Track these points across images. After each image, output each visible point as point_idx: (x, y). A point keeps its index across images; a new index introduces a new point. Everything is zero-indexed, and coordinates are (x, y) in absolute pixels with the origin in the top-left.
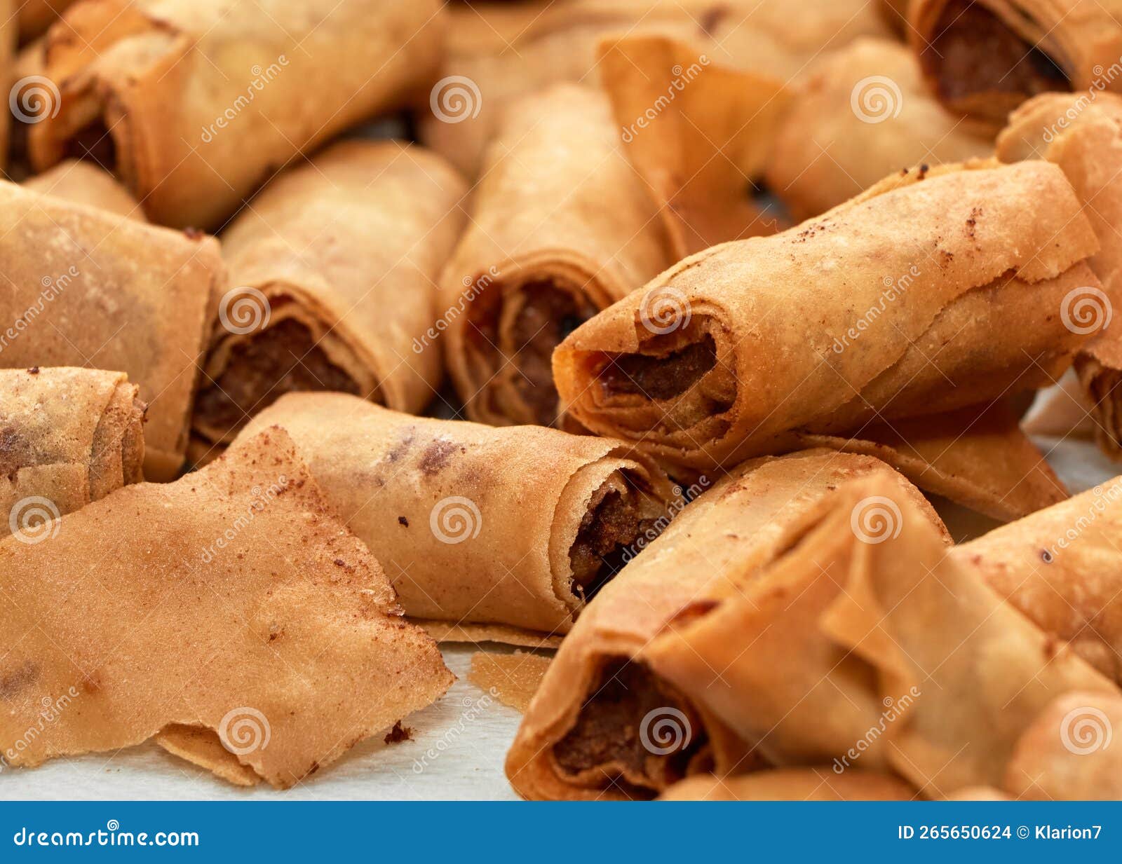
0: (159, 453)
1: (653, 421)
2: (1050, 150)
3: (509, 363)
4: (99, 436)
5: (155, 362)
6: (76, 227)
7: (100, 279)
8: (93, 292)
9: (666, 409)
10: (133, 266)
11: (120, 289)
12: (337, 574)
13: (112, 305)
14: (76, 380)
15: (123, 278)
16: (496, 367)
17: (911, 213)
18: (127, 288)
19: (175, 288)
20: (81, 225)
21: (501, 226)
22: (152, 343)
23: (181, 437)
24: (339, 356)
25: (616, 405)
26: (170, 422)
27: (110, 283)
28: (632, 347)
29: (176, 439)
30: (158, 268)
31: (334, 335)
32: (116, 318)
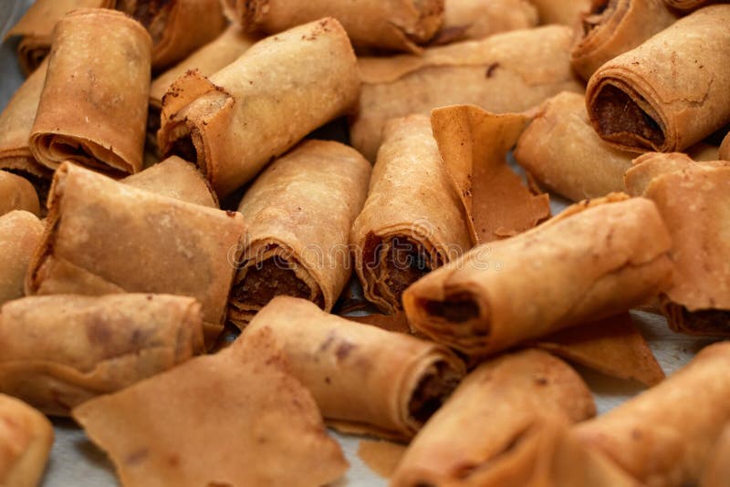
0: (212, 325)
1: (450, 333)
2: (644, 193)
3: (384, 275)
4: (180, 334)
5: (210, 282)
6: (173, 214)
7: (184, 241)
8: (181, 248)
9: (456, 328)
10: (201, 233)
11: (194, 246)
12: (294, 408)
13: (190, 254)
14: (170, 304)
15: (195, 240)
16: (378, 275)
17: (579, 232)
18: (198, 245)
19: (221, 244)
20: (175, 212)
21: (382, 204)
22: (209, 272)
23: (223, 317)
24: (301, 274)
25: (434, 322)
26: (217, 310)
27: (189, 243)
28: (441, 297)
29: (220, 317)
30: (213, 234)
31: (298, 263)
32: (191, 261)
